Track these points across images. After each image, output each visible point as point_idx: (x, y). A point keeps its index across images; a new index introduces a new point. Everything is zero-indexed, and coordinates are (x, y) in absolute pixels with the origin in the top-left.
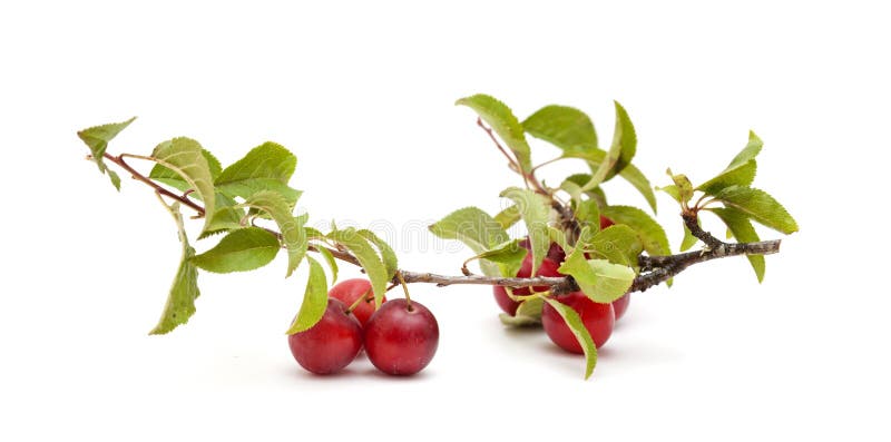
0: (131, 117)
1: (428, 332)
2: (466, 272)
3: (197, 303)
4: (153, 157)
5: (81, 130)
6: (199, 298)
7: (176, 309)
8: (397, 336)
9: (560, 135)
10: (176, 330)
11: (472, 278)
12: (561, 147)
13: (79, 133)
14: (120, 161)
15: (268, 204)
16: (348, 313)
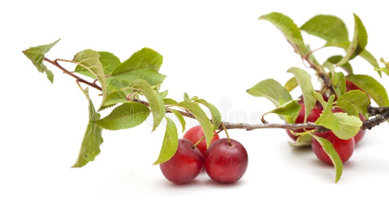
0: (58, 39)
1: (241, 158)
2: (263, 121)
3: (102, 147)
4: (75, 60)
5: (24, 50)
6: (103, 144)
7: (87, 152)
8: (223, 161)
9: (326, 31)
10: (87, 165)
11: (267, 125)
12: (325, 39)
13: (23, 52)
14: (55, 63)
15: (141, 87)
16: (193, 148)
